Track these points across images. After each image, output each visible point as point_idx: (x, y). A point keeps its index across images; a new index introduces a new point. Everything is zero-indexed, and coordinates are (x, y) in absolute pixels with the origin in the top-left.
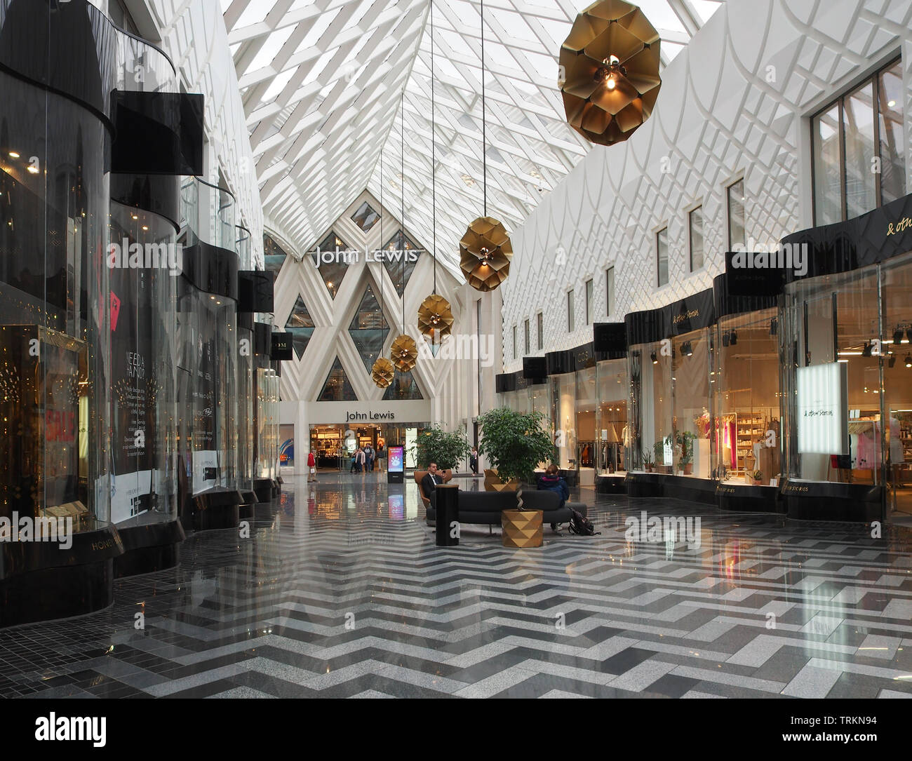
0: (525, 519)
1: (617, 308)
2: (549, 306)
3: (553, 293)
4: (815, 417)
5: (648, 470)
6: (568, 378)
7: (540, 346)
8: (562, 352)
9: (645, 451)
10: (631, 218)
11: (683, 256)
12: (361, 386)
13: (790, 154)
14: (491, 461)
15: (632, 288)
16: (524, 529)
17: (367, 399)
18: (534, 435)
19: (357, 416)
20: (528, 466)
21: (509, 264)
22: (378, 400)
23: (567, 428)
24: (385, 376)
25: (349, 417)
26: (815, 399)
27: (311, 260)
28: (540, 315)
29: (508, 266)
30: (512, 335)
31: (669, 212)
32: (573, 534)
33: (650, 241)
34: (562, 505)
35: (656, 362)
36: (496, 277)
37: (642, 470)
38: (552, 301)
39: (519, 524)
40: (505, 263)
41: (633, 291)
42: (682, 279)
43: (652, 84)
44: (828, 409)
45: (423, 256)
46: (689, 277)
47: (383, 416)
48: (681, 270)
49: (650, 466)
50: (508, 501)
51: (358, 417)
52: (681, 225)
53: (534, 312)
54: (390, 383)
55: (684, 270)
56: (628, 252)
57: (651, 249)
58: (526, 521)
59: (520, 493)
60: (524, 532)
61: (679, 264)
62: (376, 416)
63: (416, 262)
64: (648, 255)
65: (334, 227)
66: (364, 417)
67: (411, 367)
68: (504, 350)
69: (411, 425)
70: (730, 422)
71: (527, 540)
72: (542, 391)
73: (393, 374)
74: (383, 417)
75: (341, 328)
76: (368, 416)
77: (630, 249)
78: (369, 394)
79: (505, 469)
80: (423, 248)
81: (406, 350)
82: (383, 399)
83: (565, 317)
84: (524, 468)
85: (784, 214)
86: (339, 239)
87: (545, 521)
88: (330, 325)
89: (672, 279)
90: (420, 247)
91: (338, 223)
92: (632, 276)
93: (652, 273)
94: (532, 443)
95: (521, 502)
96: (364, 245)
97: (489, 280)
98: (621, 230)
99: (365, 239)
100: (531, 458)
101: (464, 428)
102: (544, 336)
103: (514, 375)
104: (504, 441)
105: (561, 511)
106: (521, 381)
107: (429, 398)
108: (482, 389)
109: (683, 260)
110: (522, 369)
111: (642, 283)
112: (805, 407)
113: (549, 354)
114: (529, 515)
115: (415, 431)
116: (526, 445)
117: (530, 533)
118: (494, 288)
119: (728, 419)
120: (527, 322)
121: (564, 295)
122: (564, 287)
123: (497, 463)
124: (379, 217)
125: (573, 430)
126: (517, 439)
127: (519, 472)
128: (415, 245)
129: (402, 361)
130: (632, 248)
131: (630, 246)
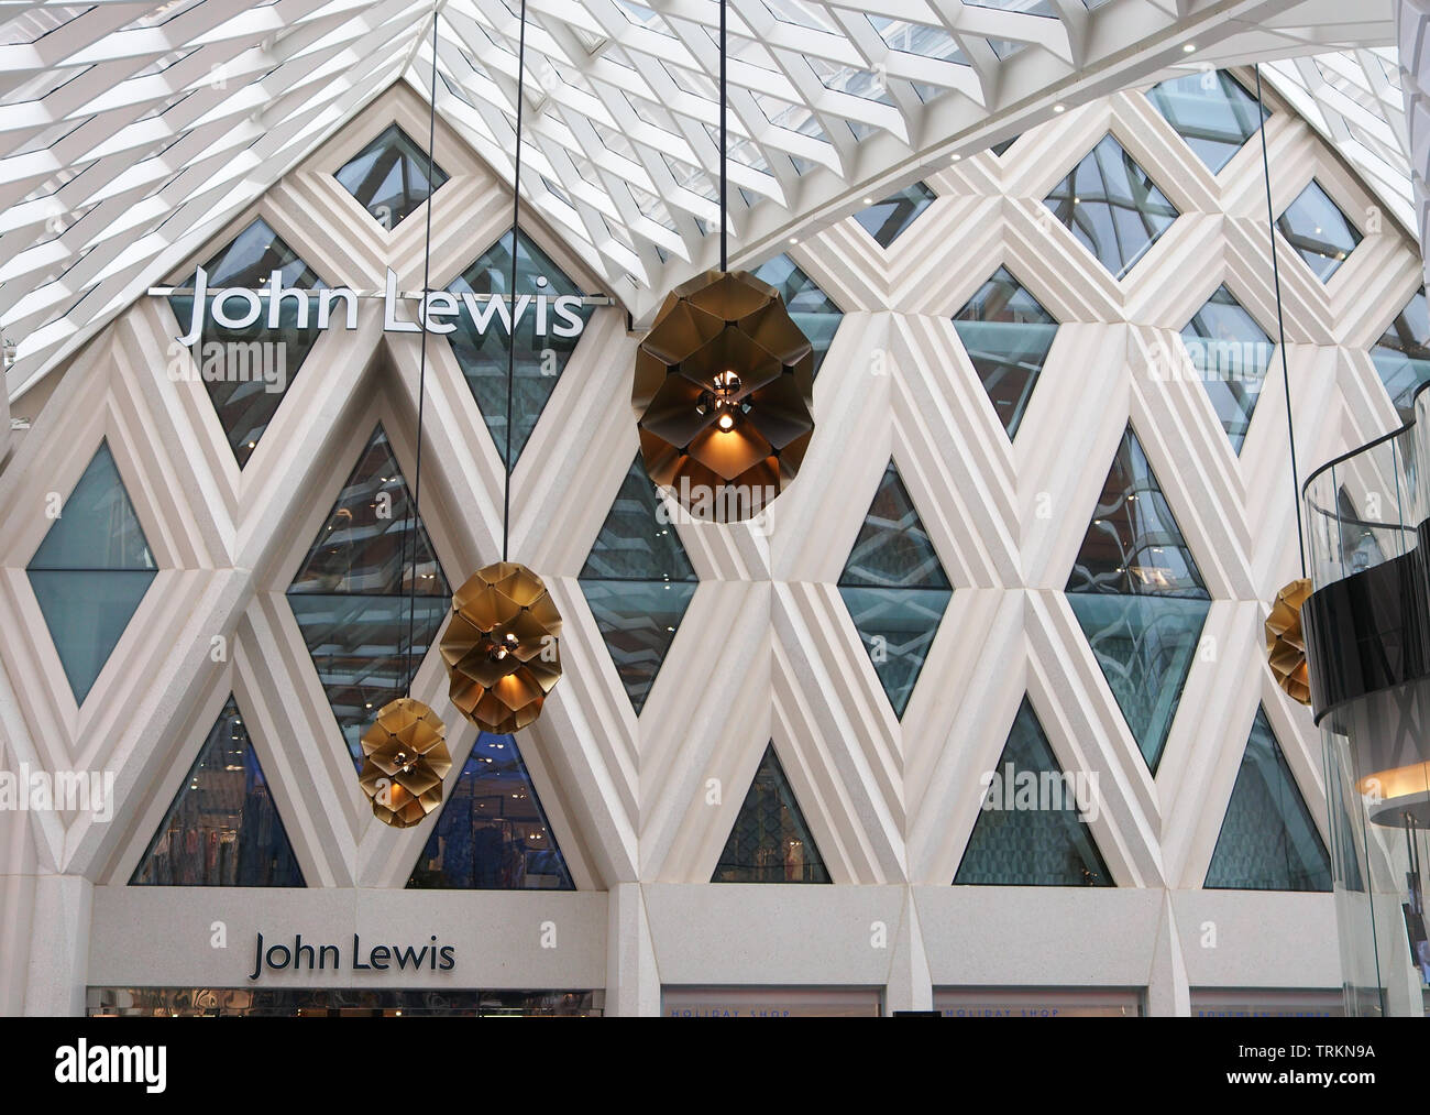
17: (343, 879)
19: (298, 953)
25: (264, 957)
27: (166, 318)
47: (410, 959)
51: (304, 962)
62: (380, 957)
63: (576, 340)
65: (268, 201)
66: (329, 961)
74: (410, 964)
75: (259, 585)
76: (347, 956)
78: (354, 858)
80: (606, 292)
82: (409, 886)
88: (219, 558)
90: (594, 288)
91: (285, 187)
96: (383, 270)
99: (385, 249)
107: (603, 886)
124: (438, 176)
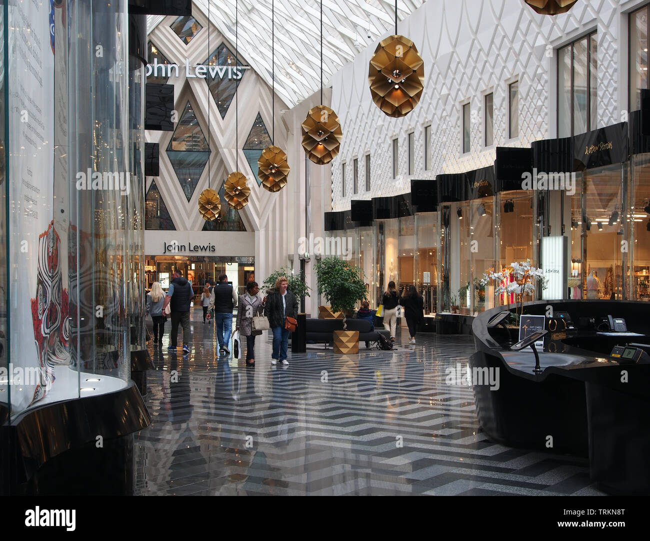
0: (347, 336)
1: (432, 164)
2: (376, 150)
3: (380, 138)
4: (551, 273)
5: (454, 312)
6: (392, 223)
7: (368, 188)
8: (387, 198)
9: (452, 295)
10: (444, 86)
11: (480, 132)
12: (179, 214)
13: (543, 75)
14: (327, 298)
15: (444, 150)
16: (347, 342)
17: (185, 229)
18: (354, 282)
19: (175, 247)
20: (350, 302)
21: (339, 145)
22: (198, 230)
23: (391, 270)
24: (212, 208)
25: (167, 248)
26: (551, 261)
28: (368, 157)
29: (339, 146)
30: (342, 171)
31: (471, 91)
32: (380, 350)
33: (458, 111)
34: (372, 330)
35: (461, 218)
36: (329, 155)
37: (450, 312)
38: (379, 145)
39: (344, 339)
40: (336, 144)
41: (444, 152)
42: (479, 150)
43: (418, 88)
44: (557, 269)
45: (247, 74)
46: (484, 151)
47: (204, 249)
48: (478, 143)
49: (455, 308)
50: (337, 325)
52: (480, 106)
53: (362, 152)
54: (217, 216)
55: (480, 144)
56: (441, 117)
57: (458, 119)
58: (348, 337)
59: (345, 319)
60: (346, 344)
61: (478, 137)
62: (196, 248)
63: (240, 80)
64: (456, 124)
65: (151, 35)
66: (183, 249)
67: (244, 205)
68: (333, 186)
69: (231, 260)
70: (510, 273)
71: (348, 349)
72: (368, 232)
73: (220, 206)
76: (187, 248)
77: (443, 115)
78: (189, 224)
79: (336, 304)
80: (248, 65)
81: (239, 188)
82: (202, 230)
83: (391, 164)
84: (347, 304)
85: (540, 119)
86: (155, 46)
87: (360, 339)
89: (472, 149)
90: (245, 63)
91: (156, 31)
92: (445, 139)
93: (459, 139)
94: (353, 287)
95: (346, 325)
96: (185, 58)
97: (324, 157)
98: (437, 95)
99: (186, 51)
100: (352, 297)
101: (289, 265)
102: (372, 178)
103: (342, 214)
104: (335, 285)
105: (371, 333)
106: (348, 220)
107: (253, 231)
108: (309, 224)
109: (480, 135)
110: (350, 208)
111: (451, 146)
112: (546, 266)
113: (375, 199)
114: (350, 333)
115: (235, 266)
116: (348, 288)
117: (351, 345)
118: (328, 162)
119: (508, 270)
120: (356, 161)
121: (390, 142)
122: (390, 134)
123: (331, 299)
125: (396, 273)
126: (343, 284)
127: (344, 307)
128: (238, 60)
129: (235, 199)
130: (444, 114)
131: (442, 113)
